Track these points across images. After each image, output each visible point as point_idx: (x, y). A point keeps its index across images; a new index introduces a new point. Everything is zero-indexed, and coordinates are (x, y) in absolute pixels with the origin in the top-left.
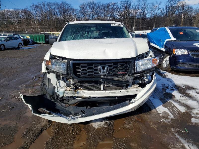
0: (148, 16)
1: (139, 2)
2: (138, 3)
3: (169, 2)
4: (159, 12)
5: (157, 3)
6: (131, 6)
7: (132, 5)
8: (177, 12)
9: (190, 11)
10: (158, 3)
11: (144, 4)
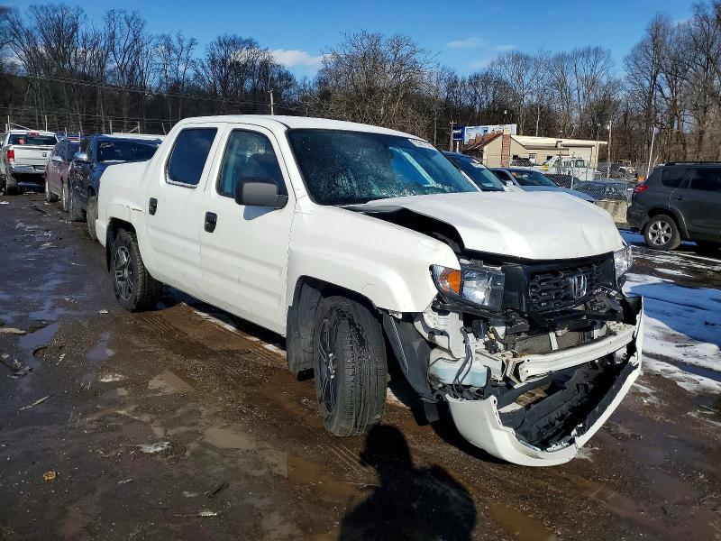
0: (152, 81)
1: (113, 25)
2: (109, 26)
3: (221, 45)
4: (190, 72)
5: (180, 41)
6: (80, 33)
7: (82, 29)
8: (248, 84)
9: (287, 87)
10: (186, 44)
11: (131, 36)
